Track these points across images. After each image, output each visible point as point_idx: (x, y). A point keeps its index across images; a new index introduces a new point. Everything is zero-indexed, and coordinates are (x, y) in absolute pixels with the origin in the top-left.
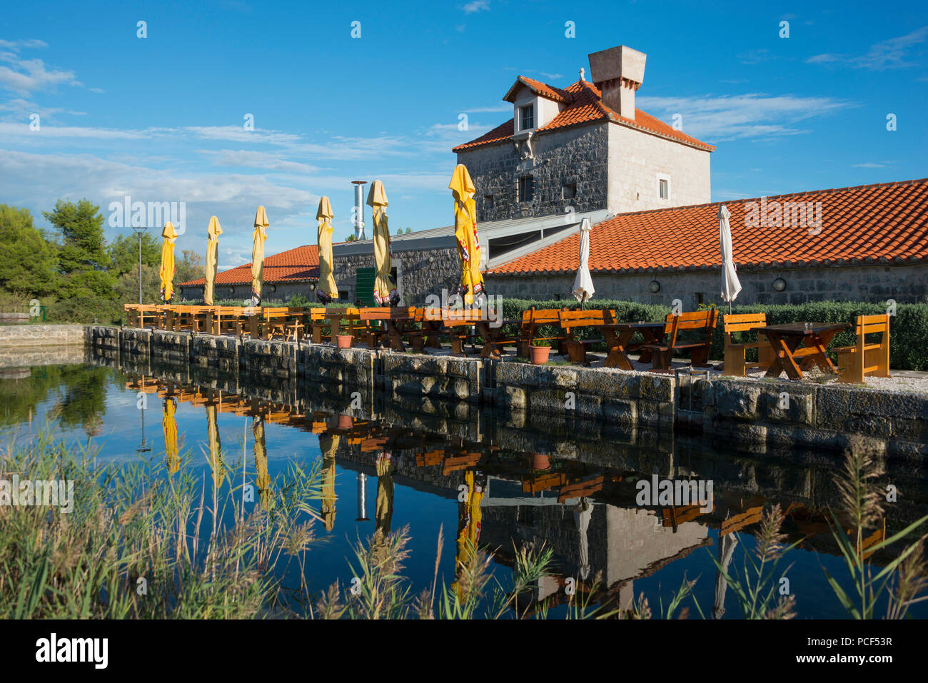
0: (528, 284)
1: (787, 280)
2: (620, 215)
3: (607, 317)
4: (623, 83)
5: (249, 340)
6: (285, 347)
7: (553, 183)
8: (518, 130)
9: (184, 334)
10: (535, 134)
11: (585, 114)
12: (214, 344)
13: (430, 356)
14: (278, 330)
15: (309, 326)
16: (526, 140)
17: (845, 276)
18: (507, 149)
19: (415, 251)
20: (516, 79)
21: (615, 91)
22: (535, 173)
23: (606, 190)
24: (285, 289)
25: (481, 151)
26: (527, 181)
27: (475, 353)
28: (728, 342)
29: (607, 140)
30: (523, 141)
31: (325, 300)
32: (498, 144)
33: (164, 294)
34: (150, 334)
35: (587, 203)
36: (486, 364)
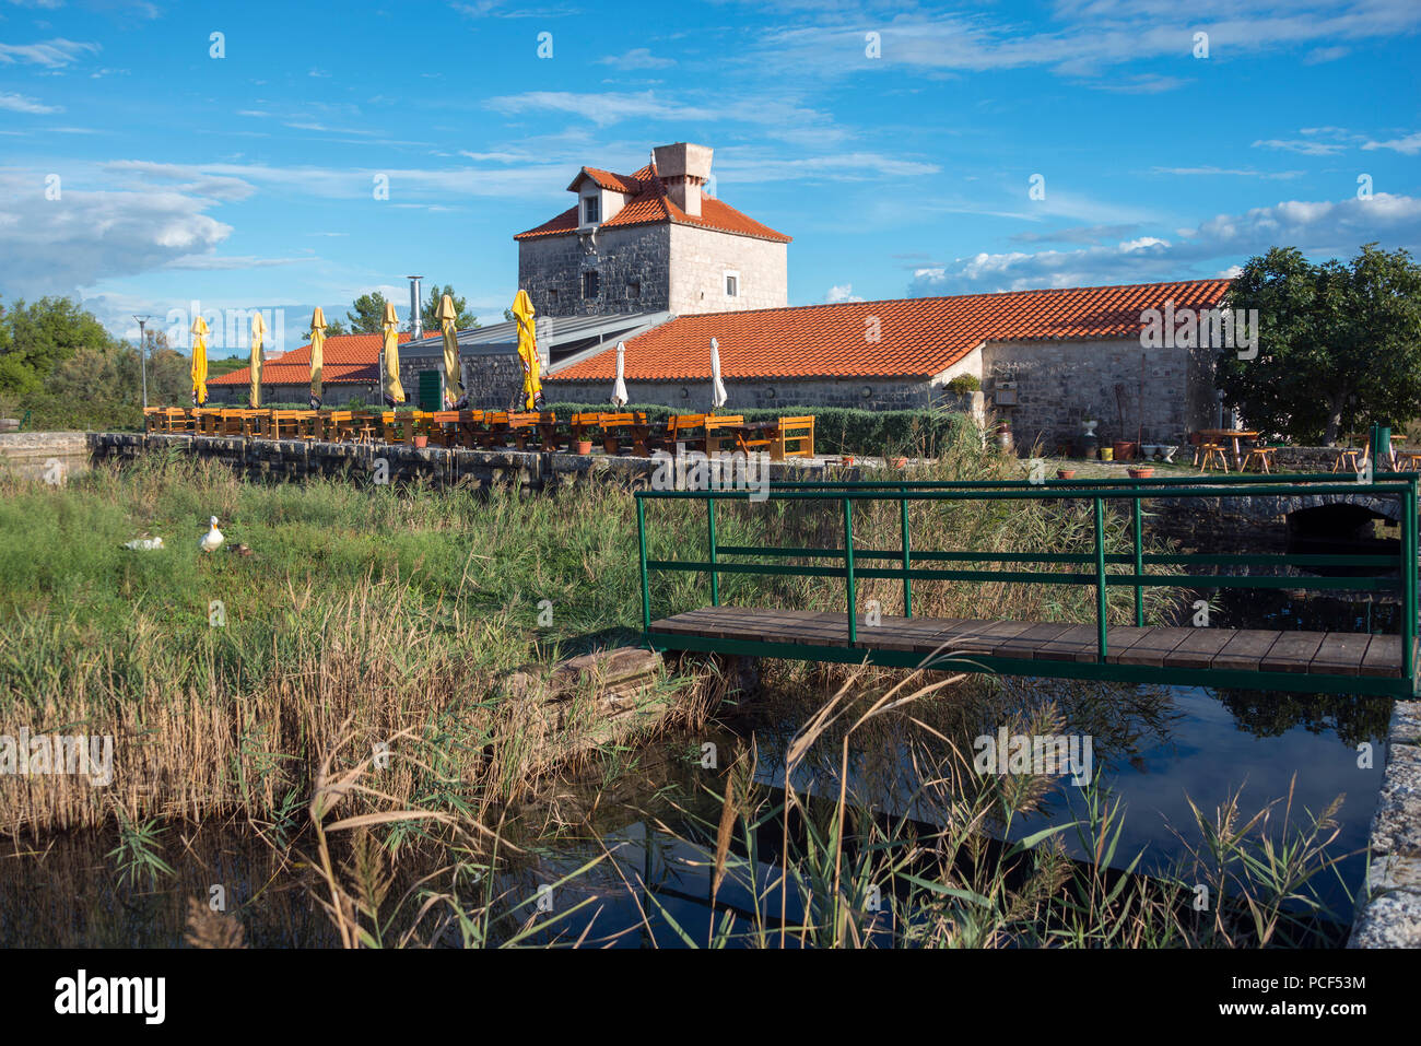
0: (584, 389)
1: (776, 389)
2: (681, 317)
3: (637, 418)
4: (688, 179)
5: (319, 443)
6: (360, 448)
7: (617, 281)
8: (583, 225)
9: (239, 439)
10: (599, 230)
11: (650, 211)
12: (278, 448)
13: (499, 453)
14: (348, 433)
15: (379, 428)
16: (591, 234)
17: (812, 387)
18: (571, 241)
19: (480, 356)
20: (580, 170)
21: (680, 187)
22: (600, 270)
23: (667, 292)
24: (339, 392)
25: (543, 241)
26: (592, 276)
27: (536, 449)
28: (708, 436)
29: (669, 241)
30: (587, 235)
31: (392, 404)
32: (562, 236)
33: (196, 396)
34: (191, 440)
35: (650, 304)
36: (544, 457)
